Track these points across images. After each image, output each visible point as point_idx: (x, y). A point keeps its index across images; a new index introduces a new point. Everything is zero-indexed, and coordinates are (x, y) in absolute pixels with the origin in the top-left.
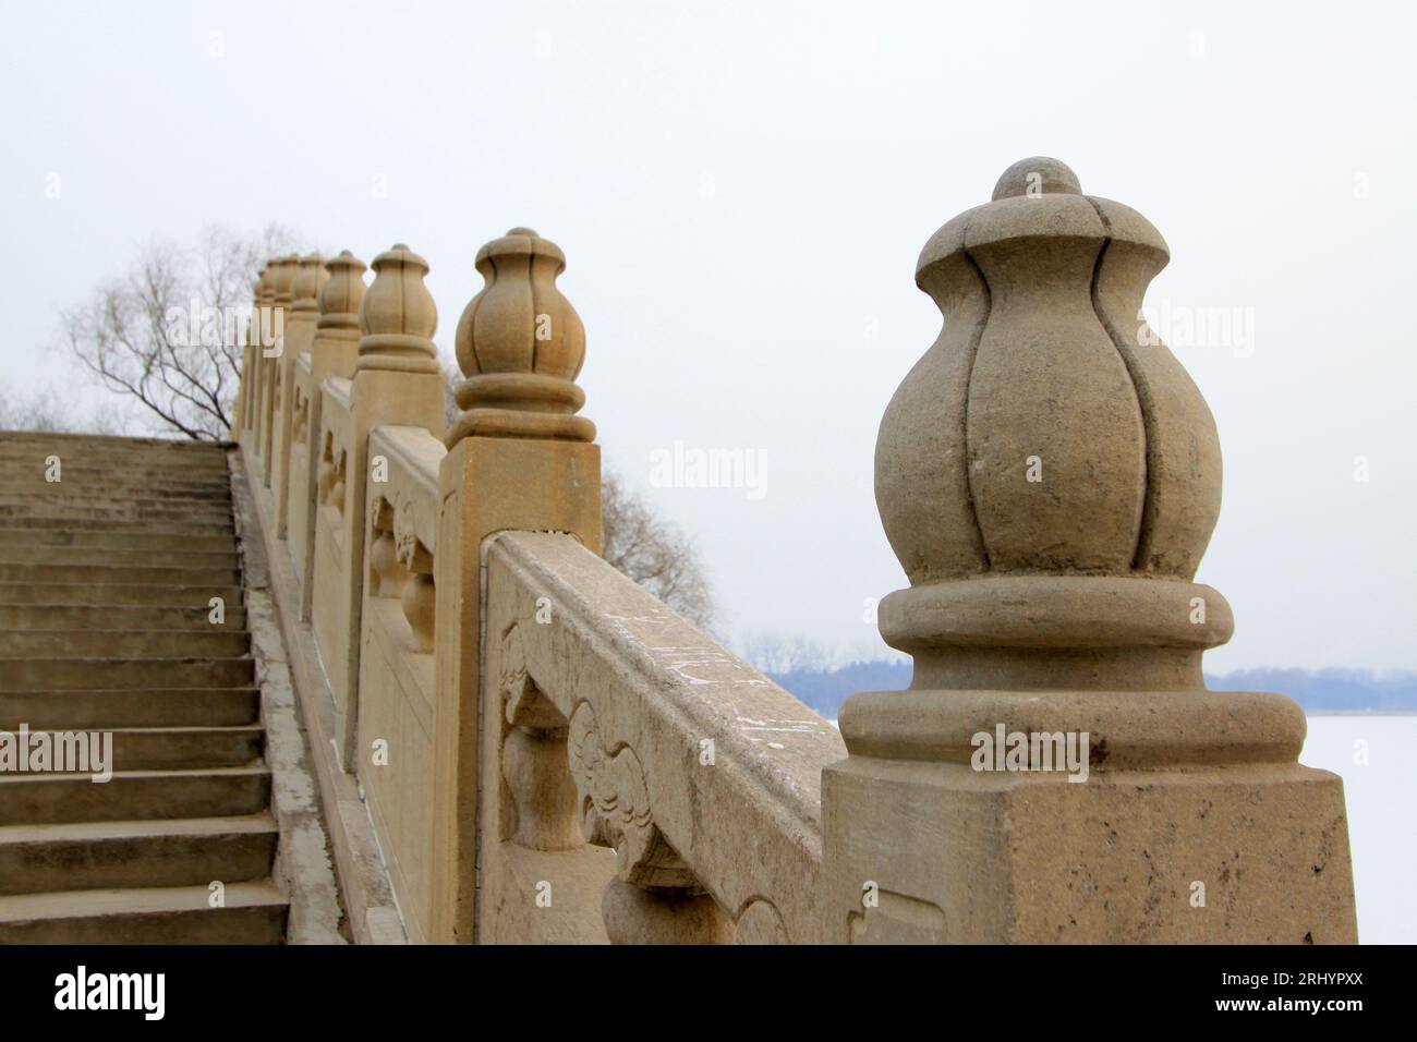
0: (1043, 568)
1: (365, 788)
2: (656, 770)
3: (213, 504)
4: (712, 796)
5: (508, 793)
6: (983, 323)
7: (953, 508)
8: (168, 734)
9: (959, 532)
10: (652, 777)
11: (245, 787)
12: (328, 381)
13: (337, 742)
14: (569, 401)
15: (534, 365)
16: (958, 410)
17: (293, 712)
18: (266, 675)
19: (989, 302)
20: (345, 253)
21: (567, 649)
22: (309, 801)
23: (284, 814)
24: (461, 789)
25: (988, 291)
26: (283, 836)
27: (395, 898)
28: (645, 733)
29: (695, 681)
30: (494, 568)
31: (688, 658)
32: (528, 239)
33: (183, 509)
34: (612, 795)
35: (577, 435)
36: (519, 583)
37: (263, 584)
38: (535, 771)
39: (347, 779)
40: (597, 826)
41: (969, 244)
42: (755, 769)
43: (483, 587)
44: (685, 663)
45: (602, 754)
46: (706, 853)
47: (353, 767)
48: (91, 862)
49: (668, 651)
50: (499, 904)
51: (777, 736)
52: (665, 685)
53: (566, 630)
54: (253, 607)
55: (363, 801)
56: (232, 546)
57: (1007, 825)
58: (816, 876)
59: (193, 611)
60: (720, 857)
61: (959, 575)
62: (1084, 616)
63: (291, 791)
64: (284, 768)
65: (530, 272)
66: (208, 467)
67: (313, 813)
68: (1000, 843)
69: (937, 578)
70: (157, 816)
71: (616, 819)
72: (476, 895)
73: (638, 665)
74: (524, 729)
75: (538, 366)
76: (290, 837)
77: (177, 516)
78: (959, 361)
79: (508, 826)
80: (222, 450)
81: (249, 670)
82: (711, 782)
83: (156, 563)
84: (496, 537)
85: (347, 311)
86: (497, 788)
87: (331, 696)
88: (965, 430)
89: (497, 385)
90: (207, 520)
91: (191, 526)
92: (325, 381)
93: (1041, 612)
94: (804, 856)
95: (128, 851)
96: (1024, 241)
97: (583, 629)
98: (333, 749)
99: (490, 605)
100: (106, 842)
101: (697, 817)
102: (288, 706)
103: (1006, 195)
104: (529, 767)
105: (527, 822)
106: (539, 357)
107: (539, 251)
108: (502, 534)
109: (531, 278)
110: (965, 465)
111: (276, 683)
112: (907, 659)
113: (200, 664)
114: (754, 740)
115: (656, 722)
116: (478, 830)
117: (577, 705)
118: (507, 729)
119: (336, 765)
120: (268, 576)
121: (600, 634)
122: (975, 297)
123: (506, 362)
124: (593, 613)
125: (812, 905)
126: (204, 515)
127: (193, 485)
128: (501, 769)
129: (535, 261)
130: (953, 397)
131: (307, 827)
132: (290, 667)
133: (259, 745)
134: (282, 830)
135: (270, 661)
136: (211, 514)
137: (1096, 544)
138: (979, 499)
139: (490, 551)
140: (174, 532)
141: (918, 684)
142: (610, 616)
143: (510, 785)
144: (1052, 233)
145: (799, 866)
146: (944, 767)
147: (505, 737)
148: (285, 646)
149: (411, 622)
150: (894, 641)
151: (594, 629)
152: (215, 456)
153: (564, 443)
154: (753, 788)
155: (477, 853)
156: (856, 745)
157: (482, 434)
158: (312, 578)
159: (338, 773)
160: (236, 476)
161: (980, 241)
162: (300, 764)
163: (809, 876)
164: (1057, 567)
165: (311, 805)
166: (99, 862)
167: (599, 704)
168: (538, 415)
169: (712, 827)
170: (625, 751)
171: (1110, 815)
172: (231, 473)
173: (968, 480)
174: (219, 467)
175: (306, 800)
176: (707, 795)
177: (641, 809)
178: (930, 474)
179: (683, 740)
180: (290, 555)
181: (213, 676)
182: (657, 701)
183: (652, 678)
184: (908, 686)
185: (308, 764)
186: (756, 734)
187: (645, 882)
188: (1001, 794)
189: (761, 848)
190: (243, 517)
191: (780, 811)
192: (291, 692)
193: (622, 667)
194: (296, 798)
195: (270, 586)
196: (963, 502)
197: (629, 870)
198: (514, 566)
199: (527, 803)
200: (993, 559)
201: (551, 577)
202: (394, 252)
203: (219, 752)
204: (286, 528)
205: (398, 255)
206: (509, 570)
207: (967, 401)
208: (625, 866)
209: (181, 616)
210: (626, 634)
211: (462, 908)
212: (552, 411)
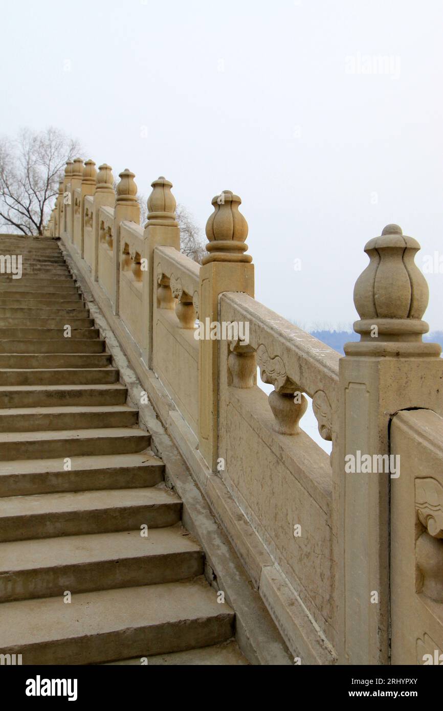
0: (389, 317)
1: (158, 374)
2: (288, 362)
3: (60, 265)
4: (306, 367)
5: (230, 372)
6: (379, 264)
7: (371, 305)
8: (78, 356)
9: (372, 309)
10: (287, 364)
11: (111, 374)
12: (123, 223)
13: (143, 359)
14: (243, 249)
15: (233, 238)
16: (372, 284)
17: (120, 348)
18: (105, 335)
19: (380, 259)
20: (126, 170)
21: (255, 330)
22: (135, 379)
23: (128, 383)
24: (213, 371)
25: (380, 257)
26: (129, 390)
27: (177, 409)
28: (285, 353)
29: (298, 339)
30: (222, 303)
31: (294, 333)
32: (230, 195)
33: (48, 268)
34: (272, 369)
35: (246, 261)
36: (235, 310)
37: (92, 300)
38: (239, 365)
39: (150, 371)
40: (267, 378)
41: (376, 247)
42: (318, 361)
43: (219, 309)
44: (294, 334)
45: (269, 359)
46: (304, 381)
47: (152, 367)
48: (68, 397)
49: (288, 331)
50: (228, 403)
51: (323, 353)
52: (290, 340)
53: (255, 324)
54: (92, 309)
55: (158, 378)
56: (73, 284)
57: (379, 367)
58: (335, 383)
59: (69, 310)
60: (308, 382)
61: (372, 318)
62: (397, 328)
63: (128, 376)
64: (123, 368)
65: (231, 206)
66: (52, 249)
67: (138, 383)
68: (378, 371)
69: (366, 319)
70: (81, 383)
71: (274, 376)
72: (218, 402)
73: (281, 335)
74: (235, 353)
75: (234, 238)
76: (133, 390)
77: (47, 271)
78: (373, 273)
79: (230, 381)
80: (54, 240)
81: (97, 332)
82: (306, 364)
83: (46, 291)
84: (222, 294)
85: (129, 194)
86: (226, 370)
87: (135, 343)
88: (374, 288)
89: (221, 245)
90: (59, 272)
91: (55, 275)
92: (121, 222)
93: (388, 326)
94: (332, 380)
95: (79, 393)
96: (388, 247)
97: (261, 324)
98: (142, 362)
99: (221, 315)
100: (72, 391)
101: (301, 373)
102: (117, 346)
103: (385, 235)
104: (237, 363)
105: (236, 380)
106: (235, 235)
107: (234, 199)
108: (224, 293)
109: (231, 209)
110: (374, 295)
111: (110, 338)
112: (359, 335)
113: (80, 331)
114: (317, 354)
115: (288, 350)
116: (218, 383)
117: (259, 345)
118: (230, 352)
119: (144, 367)
120: (93, 296)
121: (267, 326)
122: (377, 257)
123: (224, 237)
124: (263, 319)
125: (334, 390)
126: (58, 270)
127: (48, 257)
128: (228, 364)
129: (233, 203)
130: (372, 281)
131: (137, 388)
132: (113, 332)
133: (110, 360)
134: (129, 388)
135: (105, 330)
136: (61, 269)
137: (400, 313)
138: (376, 303)
139: (221, 298)
140: (49, 278)
141: (362, 340)
142: (269, 321)
143: (231, 369)
144: (394, 246)
145: (331, 382)
146: (367, 357)
147: (229, 355)
148: (108, 323)
149: (179, 318)
150: (357, 331)
151: (265, 324)
152: (52, 243)
153: (243, 263)
154: (318, 365)
155: (218, 390)
156: (347, 353)
157: (218, 261)
158: (119, 299)
159: (146, 370)
160: (64, 253)
161: (379, 247)
162: (128, 366)
163: (333, 384)
164: (392, 317)
165: (136, 380)
166: (70, 397)
167: (268, 345)
168: (235, 255)
169: (306, 375)
170: (277, 358)
171: (400, 366)
172: (62, 252)
173: (374, 299)
174: (56, 249)
175: (134, 379)
176: (305, 367)
177: (283, 372)
178: (366, 297)
179: (297, 354)
180: (102, 288)
181: (84, 335)
182: (288, 344)
183: (285, 338)
184: (359, 341)
185: (130, 366)
186: (317, 353)
187: (283, 392)
188: (378, 361)
189: (321, 379)
190: (74, 271)
191: (326, 370)
192: (116, 341)
193: (276, 335)
194: (131, 378)
195: (95, 300)
196: (373, 304)
197: (279, 388)
198: (232, 304)
199: (236, 375)
200: (379, 315)
201: (246, 308)
202: (160, 180)
203: (96, 362)
204: (98, 277)
205: (161, 181)
206: (230, 305)
207: (374, 282)
208: (277, 388)
209: (65, 312)
210: (275, 326)
211: (214, 406)
212: (239, 253)
